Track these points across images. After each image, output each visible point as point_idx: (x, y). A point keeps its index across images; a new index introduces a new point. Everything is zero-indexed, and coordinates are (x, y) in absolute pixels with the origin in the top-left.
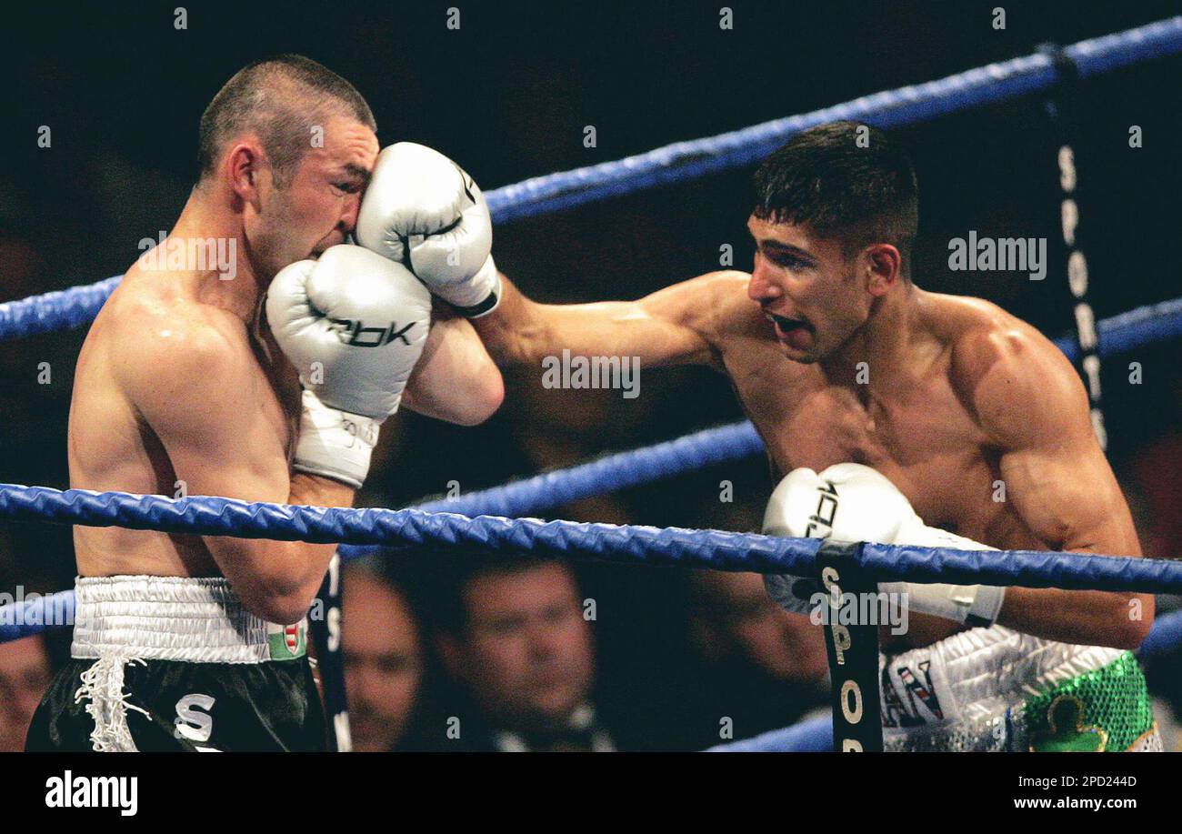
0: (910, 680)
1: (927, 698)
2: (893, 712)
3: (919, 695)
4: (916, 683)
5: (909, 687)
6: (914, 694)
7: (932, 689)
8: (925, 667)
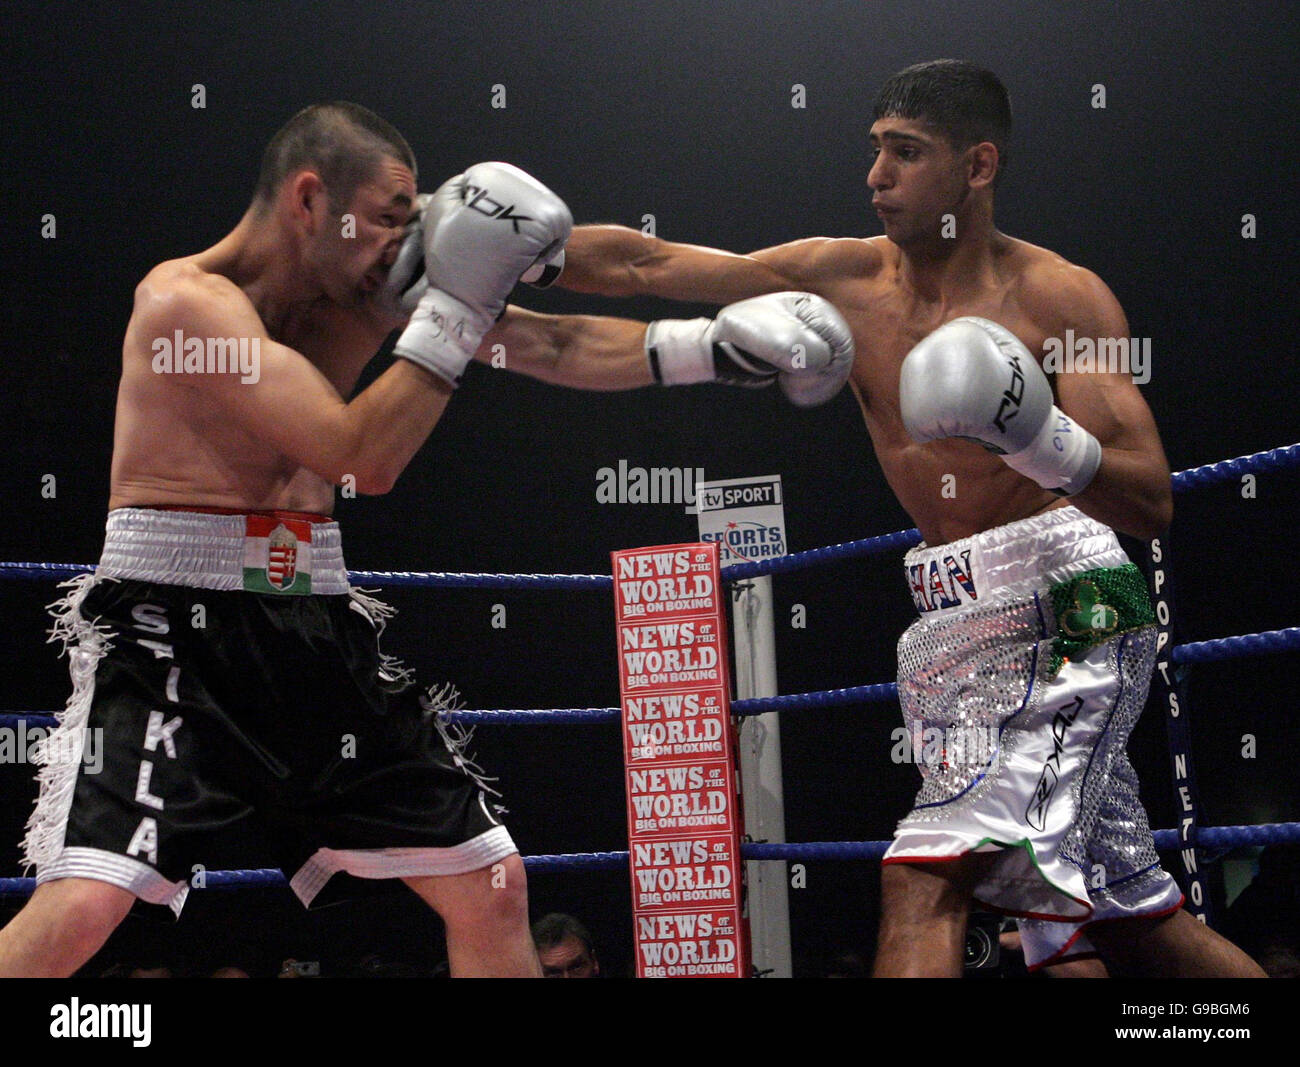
0: (953, 566)
1: (966, 582)
2: (936, 596)
3: (959, 579)
4: (958, 570)
5: (951, 573)
6: (954, 579)
7: (970, 574)
8: (965, 555)
